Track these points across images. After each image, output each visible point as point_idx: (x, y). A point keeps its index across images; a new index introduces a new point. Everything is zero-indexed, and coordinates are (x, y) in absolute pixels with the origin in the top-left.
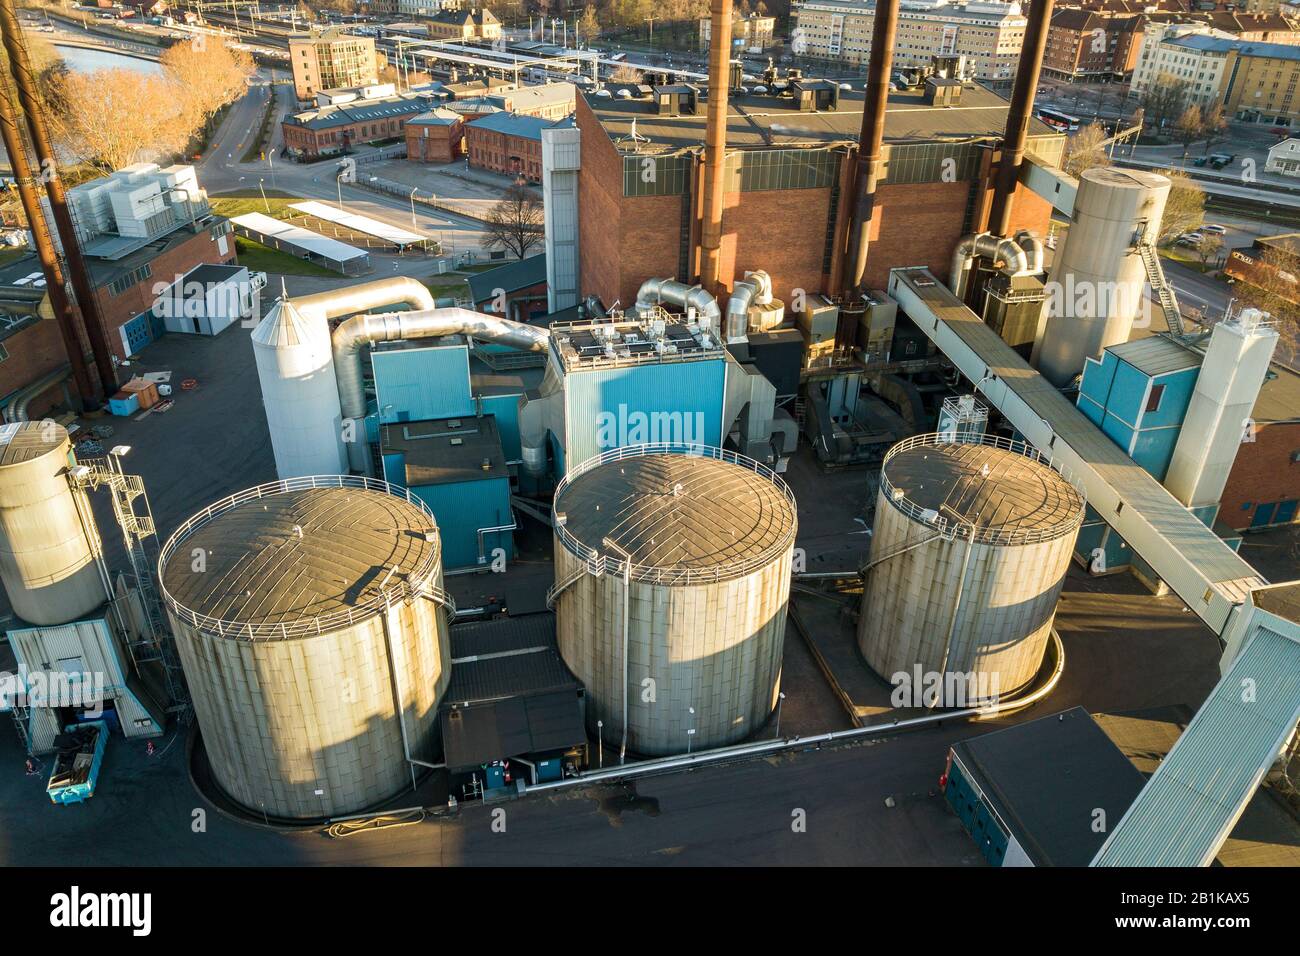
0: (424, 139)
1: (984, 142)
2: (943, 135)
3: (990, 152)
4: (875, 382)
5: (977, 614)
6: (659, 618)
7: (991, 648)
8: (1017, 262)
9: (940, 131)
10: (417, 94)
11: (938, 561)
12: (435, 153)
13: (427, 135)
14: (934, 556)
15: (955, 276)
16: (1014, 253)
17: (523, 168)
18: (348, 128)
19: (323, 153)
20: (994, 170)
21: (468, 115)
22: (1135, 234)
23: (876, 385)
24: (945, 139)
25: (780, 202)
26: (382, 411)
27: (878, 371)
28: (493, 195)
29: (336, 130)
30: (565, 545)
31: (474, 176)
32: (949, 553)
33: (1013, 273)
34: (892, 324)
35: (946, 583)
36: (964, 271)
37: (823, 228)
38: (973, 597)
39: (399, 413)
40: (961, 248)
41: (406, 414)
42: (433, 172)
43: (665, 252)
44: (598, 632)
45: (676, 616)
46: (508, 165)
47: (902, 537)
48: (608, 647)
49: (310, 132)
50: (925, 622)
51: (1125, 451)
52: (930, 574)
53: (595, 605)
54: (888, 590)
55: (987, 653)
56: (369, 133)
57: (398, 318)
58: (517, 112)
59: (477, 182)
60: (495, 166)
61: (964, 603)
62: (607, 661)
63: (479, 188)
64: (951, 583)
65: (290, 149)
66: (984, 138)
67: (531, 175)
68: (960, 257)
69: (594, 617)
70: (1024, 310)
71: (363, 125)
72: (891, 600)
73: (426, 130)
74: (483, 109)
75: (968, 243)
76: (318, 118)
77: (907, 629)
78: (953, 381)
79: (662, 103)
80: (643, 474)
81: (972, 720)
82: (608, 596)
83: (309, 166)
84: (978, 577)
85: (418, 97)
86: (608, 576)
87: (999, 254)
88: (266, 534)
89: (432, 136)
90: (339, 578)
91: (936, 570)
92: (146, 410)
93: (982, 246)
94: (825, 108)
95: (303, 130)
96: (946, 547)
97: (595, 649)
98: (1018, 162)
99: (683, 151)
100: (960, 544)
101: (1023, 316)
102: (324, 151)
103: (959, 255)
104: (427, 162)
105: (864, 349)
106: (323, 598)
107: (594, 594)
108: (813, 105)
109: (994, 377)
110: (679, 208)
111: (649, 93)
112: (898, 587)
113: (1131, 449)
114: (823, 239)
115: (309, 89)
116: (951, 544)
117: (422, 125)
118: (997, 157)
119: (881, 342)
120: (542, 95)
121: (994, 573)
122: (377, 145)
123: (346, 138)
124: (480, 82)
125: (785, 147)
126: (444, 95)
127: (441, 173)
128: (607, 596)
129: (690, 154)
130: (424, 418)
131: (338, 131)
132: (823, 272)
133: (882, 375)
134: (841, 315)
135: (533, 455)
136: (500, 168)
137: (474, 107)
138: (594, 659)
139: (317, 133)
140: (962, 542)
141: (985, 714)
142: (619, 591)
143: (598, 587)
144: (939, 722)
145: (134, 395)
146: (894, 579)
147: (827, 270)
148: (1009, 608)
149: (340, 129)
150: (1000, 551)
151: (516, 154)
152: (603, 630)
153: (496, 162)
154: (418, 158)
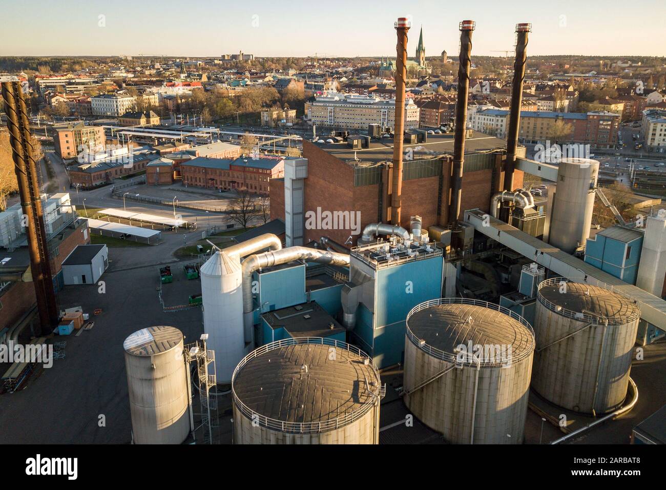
0: (157, 173)
1: (497, 152)
2: (478, 150)
3: (501, 156)
4: (467, 264)
5: (610, 362)
6: (493, 386)
7: (616, 379)
8: (525, 202)
9: (477, 148)
10: (140, 152)
11: (589, 338)
12: (163, 180)
13: (158, 171)
14: (586, 335)
15: (494, 211)
16: (523, 198)
17: (217, 184)
18: (108, 171)
19: (96, 185)
20: (503, 163)
21: (177, 160)
22: (591, 184)
23: (468, 266)
24: (482, 152)
25: (419, 184)
26: (262, 306)
27: (469, 259)
28: (206, 198)
29: (101, 172)
30: (432, 356)
31: (190, 190)
32: (594, 332)
33: (524, 207)
34: (473, 236)
35: (594, 348)
36: (497, 209)
37: (437, 194)
38: (608, 353)
39: (270, 306)
40: (495, 198)
41: (274, 306)
42: (165, 190)
43: (372, 211)
44: (456, 401)
45: (502, 383)
46: (207, 183)
47: (566, 329)
48: (462, 408)
49: (89, 174)
50: (584, 370)
51: (619, 278)
52: (585, 344)
53: (455, 386)
54: (559, 358)
55: (614, 382)
56: (119, 172)
57: (272, 254)
58: (208, 157)
59: (192, 193)
60: (199, 184)
61: (603, 357)
62: (461, 417)
63: (195, 195)
64: (597, 348)
65: (74, 184)
66: (496, 150)
67: (222, 187)
68: (495, 202)
69: (454, 393)
70: (530, 223)
71: (116, 169)
72: (561, 363)
73: (158, 169)
74: (185, 157)
75: (499, 196)
76: (92, 167)
77: (573, 376)
78: (500, 260)
79: (354, 144)
80: (442, 315)
81: (614, 419)
82: (464, 378)
83: (90, 192)
84: (609, 343)
85: (141, 153)
86: (466, 368)
87: (515, 199)
88: (285, 373)
89: (161, 172)
90: (345, 390)
91: (588, 343)
92: (79, 329)
93: (506, 196)
94: (421, 142)
95: (83, 174)
96: (593, 329)
97: (453, 411)
98: (515, 160)
99: (379, 164)
100: (600, 328)
101: (530, 226)
102: (96, 183)
103: (495, 201)
104: (159, 185)
105: (462, 250)
106: (343, 402)
107: (455, 379)
108: (416, 141)
109: (542, 253)
110: (378, 190)
111: (341, 140)
112: (565, 356)
113: (622, 277)
114: (437, 199)
115: (68, 153)
116: (595, 328)
117: (155, 166)
118: (504, 157)
119: (469, 245)
120: (211, 148)
121: (616, 339)
122: (124, 178)
123: (107, 176)
124: (170, 144)
125: (419, 159)
126: (154, 152)
127: (169, 189)
128: (464, 380)
129: (382, 165)
130: (283, 307)
131: (103, 173)
132: (438, 215)
133: (471, 261)
134: (452, 233)
135: (351, 318)
136: (202, 184)
137: (179, 156)
138: (452, 417)
139: (92, 175)
140: (601, 326)
141: (619, 414)
142: (472, 374)
143: (458, 375)
144: (603, 422)
145: (72, 322)
146: (562, 351)
147: (439, 214)
148: (623, 356)
149: (104, 172)
150: (618, 328)
151: (212, 177)
152: (460, 399)
153: (200, 182)
154: (154, 183)
